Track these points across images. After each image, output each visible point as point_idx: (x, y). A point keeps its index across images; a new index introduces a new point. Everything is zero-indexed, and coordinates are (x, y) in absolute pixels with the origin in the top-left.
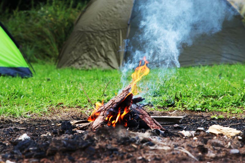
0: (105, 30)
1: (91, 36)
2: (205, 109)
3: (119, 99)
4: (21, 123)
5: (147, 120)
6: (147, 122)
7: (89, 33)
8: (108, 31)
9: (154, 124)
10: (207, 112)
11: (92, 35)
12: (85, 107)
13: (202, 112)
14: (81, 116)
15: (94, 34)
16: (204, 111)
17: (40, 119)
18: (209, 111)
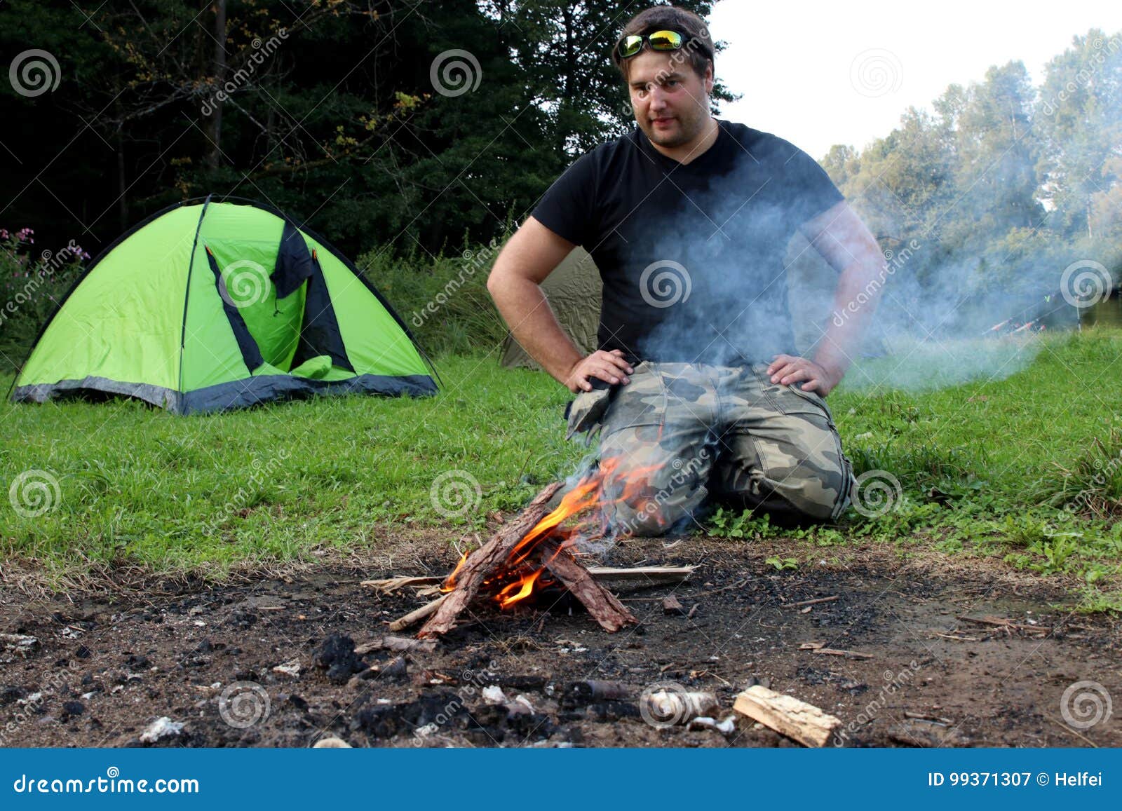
0: (587, 294)
1: (563, 306)
2: (754, 533)
3: (514, 534)
4: (289, 580)
5: (589, 597)
6: (589, 602)
7: (560, 301)
8: (592, 296)
9: (607, 608)
10: (757, 542)
11: (565, 303)
12: (462, 525)
13: (745, 540)
14: (444, 555)
15: (568, 302)
16: (750, 539)
17: (340, 568)
18: (763, 539)
